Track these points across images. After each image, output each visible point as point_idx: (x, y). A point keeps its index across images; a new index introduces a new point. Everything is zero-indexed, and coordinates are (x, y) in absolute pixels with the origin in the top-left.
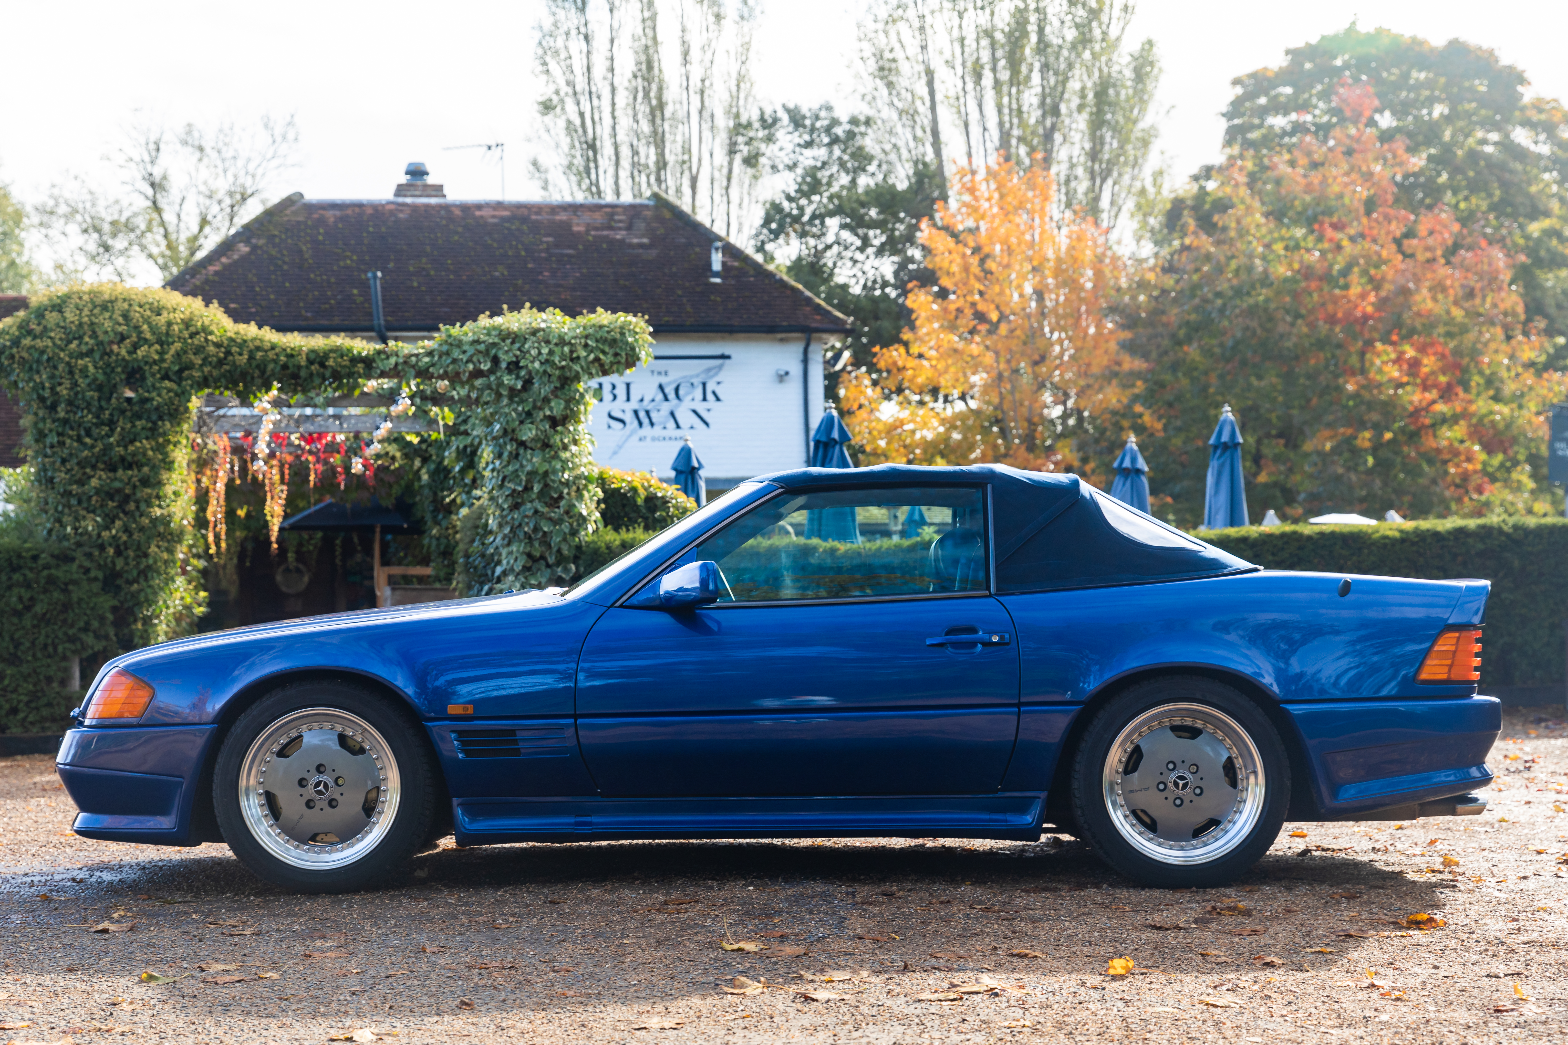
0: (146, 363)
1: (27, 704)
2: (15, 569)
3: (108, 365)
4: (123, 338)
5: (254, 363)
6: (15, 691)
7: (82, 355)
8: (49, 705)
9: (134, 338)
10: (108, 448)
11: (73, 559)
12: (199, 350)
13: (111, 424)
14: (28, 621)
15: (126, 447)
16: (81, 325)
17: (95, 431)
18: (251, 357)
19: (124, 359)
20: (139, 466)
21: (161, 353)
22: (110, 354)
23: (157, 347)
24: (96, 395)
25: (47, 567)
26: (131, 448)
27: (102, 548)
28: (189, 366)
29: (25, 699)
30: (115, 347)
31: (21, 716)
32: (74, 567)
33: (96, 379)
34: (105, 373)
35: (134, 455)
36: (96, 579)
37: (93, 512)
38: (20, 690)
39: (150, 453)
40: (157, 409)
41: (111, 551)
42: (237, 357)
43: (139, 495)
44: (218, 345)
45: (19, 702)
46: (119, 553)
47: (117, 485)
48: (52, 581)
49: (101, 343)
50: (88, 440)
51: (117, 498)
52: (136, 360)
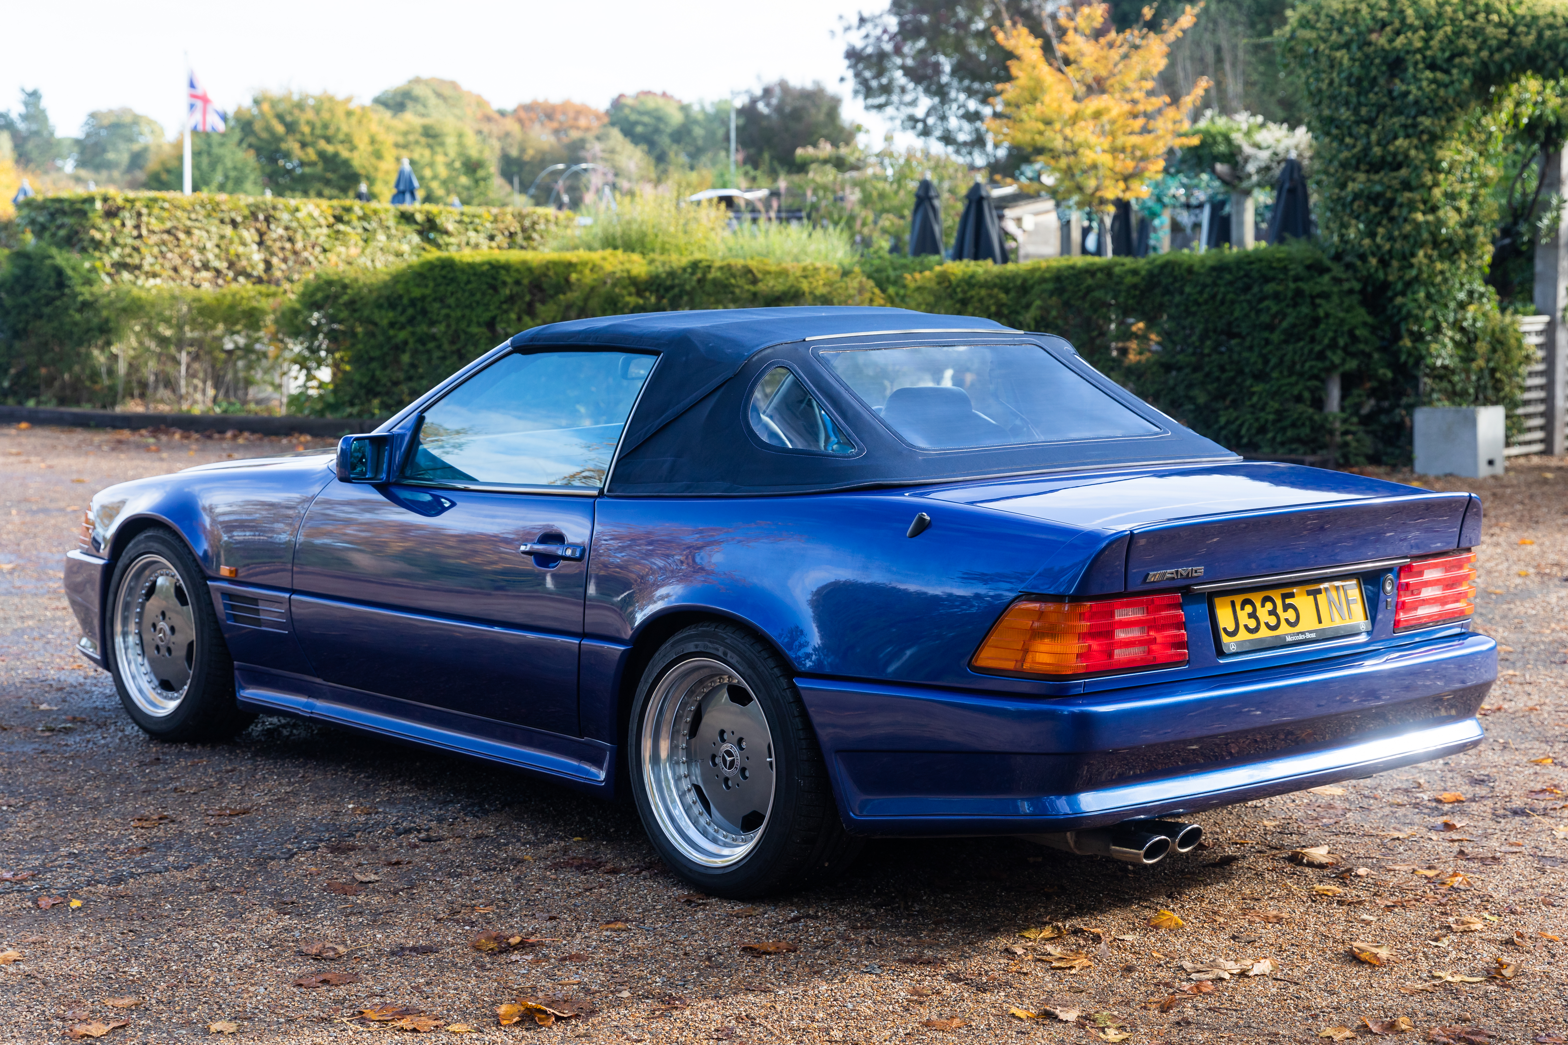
0: (1408, 52)
1: (1275, 422)
2: (1267, 280)
3: (1367, 56)
4: (1384, 25)
5: (1544, 44)
6: (1263, 409)
7: (1339, 47)
8: (1293, 425)
9: (1397, 24)
10: (1367, 149)
11: (1328, 270)
12: (1475, 34)
13: (1371, 122)
14: (1276, 337)
15: (1385, 147)
16: (1345, 12)
17: (1355, 130)
18: (1540, 36)
19: (1383, 49)
20: (1399, 166)
21: (1426, 41)
22: (1369, 44)
23: (1422, 33)
24: (1353, 91)
25: (1296, 279)
26: (1391, 148)
27: (1363, 257)
28: (1464, 52)
29: (1271, 417)
30: (1374, 37)
31: (1270, 435)
32: (1326, 278)
33: (1351, 75)
34: (1362, 66)
35: (1395, 155)
36: (1351, 291)
37: (1357, 218)
38: (1268, 409)
39: (1413, 153)
40: (1417, 102)
41: (1374, 261)
42: (1523, 38)
43: (1399, 200)
44: (1500, 24)
45: (1267, 421)
46: (1384, 263)
47: (1378, 188)
48: (1299, 293)
49: (1359, 33)
50: (1348, 140)
51: (1381, 203)
52: (1394, 49)
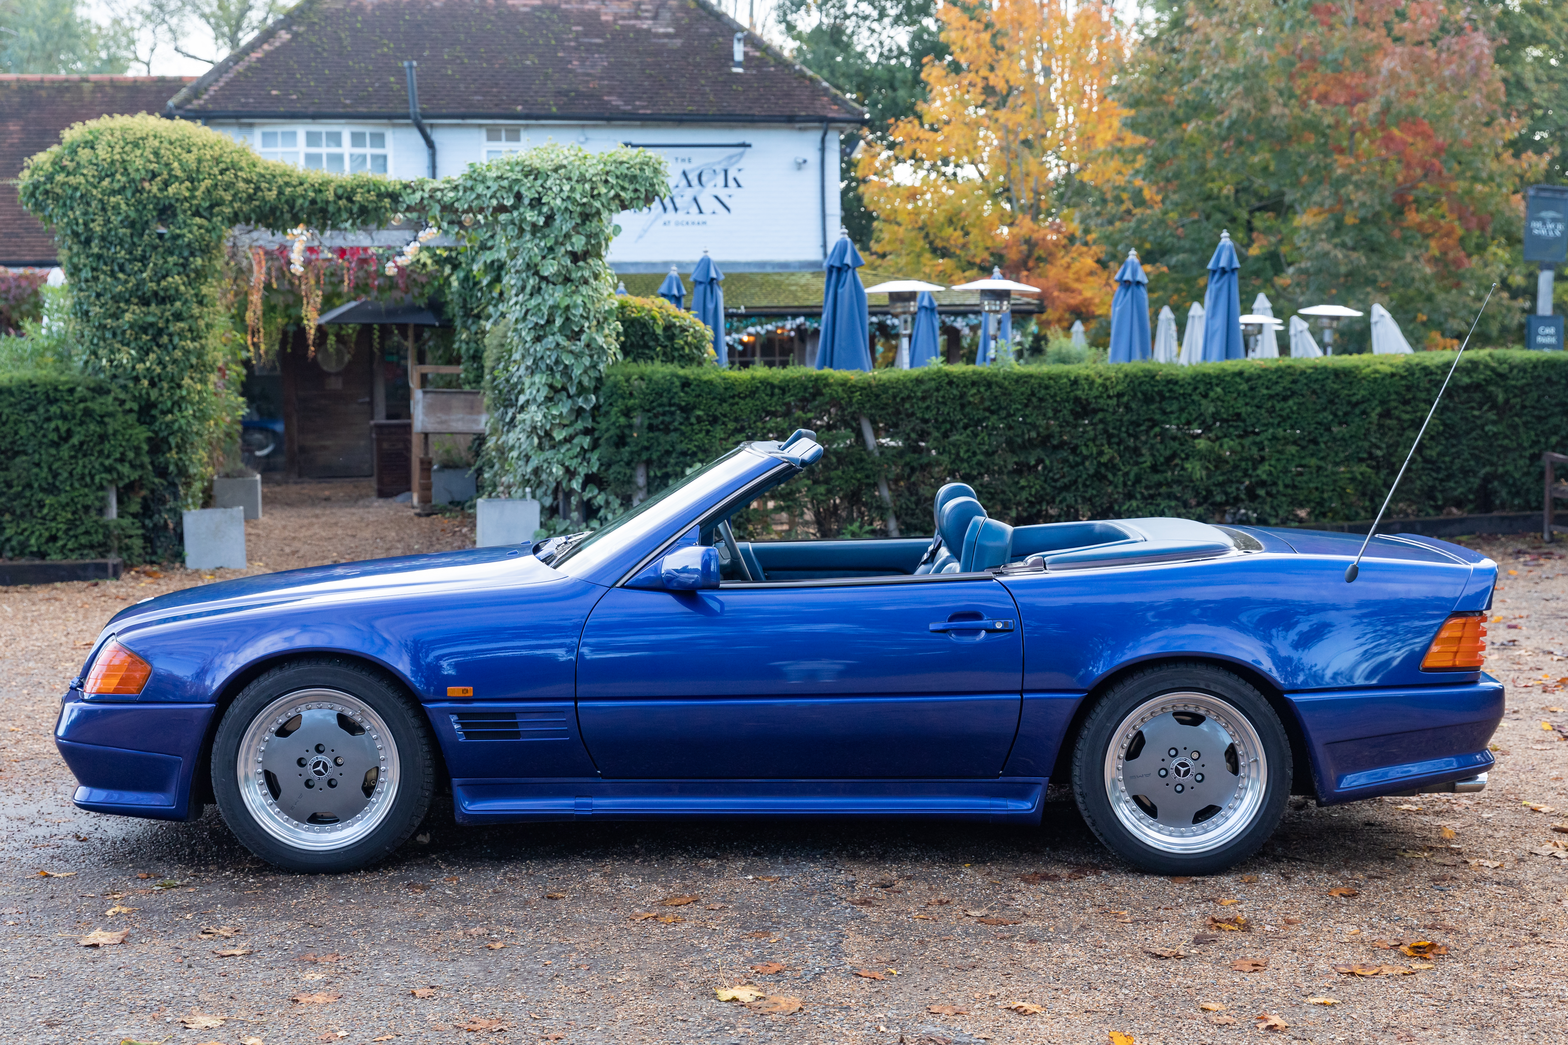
0: (177, 200)
1: (66, 532)
2: (52, 401)
3: (140, 202)
4: (154, 175)
5: (283, 199)
6: (54, 519)
7: (114, 193)
8: (87, 533)
9: (165, 176)
10: (141, 283)
11: (108, 392)
12: (228, 187)
13: (144, 259)
14: (65, 452)
15: (158, 283)
16: (113, 162)
17: (128, 267)
18: (280, 193)
19: (155, 196)
20: (172, 300)
21: (193, 189)
22: (141, 191)
23: (188, 184)
24: (128, 231)
25: (83, 400)
26: (163, 283)
27: (137, 379)
28: (220, 203)
29: (63, 527)
30: (146, 185)
31: (60, 543)
32: (110, 399)
33: (127, 217)
34: (137, 210)
35: (166, 290)
36: (131, 411)
37: (128, 345)
38: (59, 519)
39: (182, 288)
40: (189, 245)
41: (146, 383)
42: (267, 193)
43: (172, 329)
44: (248, 181)
45: (58, 530)
46: (153, 384)
47: (150, 319)
48: (87, 412)
49: (133, 180)
50: (121, 276)
51: (150, 332)
52: (168, 197)
